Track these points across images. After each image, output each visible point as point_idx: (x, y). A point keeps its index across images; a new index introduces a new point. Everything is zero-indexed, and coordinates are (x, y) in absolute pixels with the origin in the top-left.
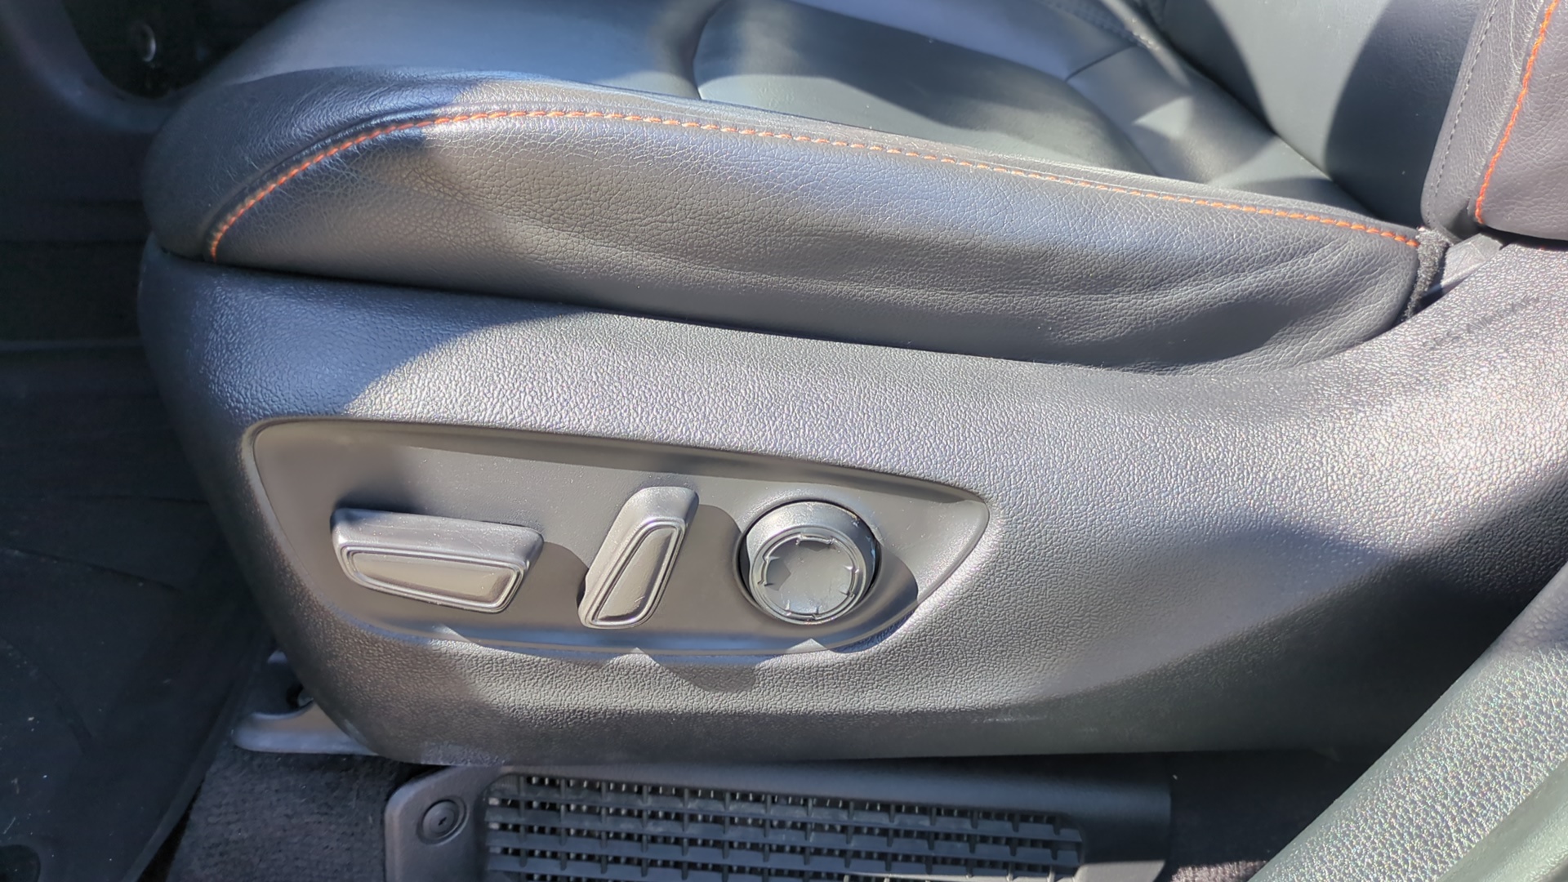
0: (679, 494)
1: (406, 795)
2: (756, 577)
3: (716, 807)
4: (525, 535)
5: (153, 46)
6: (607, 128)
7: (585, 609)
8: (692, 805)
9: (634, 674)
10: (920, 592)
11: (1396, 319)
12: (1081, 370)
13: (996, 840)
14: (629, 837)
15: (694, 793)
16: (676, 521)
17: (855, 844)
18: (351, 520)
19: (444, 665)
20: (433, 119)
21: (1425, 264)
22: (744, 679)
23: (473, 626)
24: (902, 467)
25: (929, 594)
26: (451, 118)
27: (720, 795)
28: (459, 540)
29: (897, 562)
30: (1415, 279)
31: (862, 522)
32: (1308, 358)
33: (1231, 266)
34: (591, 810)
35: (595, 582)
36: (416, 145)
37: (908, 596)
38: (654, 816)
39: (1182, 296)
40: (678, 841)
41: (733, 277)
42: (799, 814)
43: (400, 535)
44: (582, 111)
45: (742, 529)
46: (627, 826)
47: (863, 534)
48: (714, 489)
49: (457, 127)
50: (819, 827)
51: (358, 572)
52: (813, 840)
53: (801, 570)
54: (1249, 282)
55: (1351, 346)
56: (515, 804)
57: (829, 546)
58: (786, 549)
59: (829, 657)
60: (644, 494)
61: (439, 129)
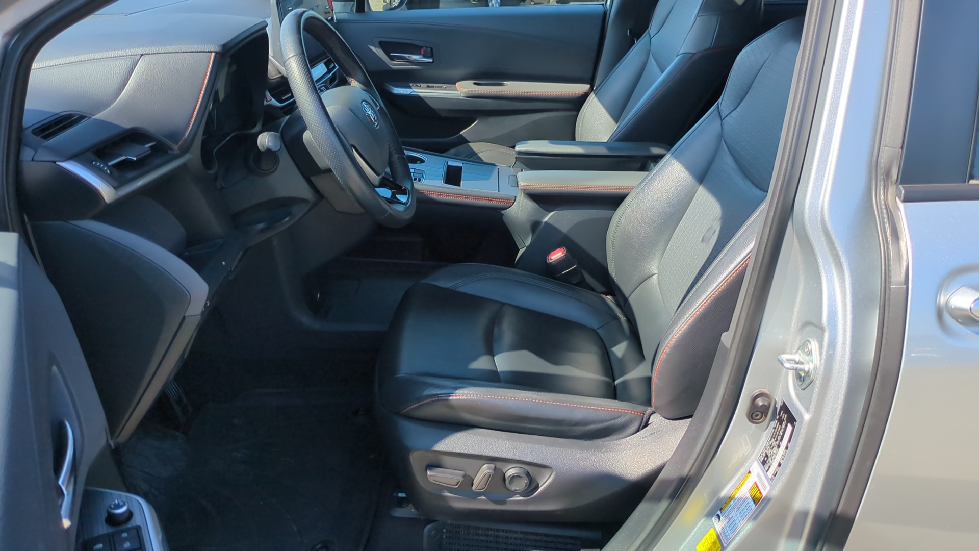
0: (492, 466)
1: (428, 527)
2: (507, 482)
3: (496, 533)
4: (462, 473)
5: (319, 296)
6: (481, 399)
7: (474, 487)
8: (491, 532)
9: (482, 500)
10: (540, 486)
11: (638, 431)
12: (573, 440)
13: (562, 543)
14: (476, 540)
15: (491, 530)
16: (492, 472)
17: (528, 543)
18: (430, 469)
19: (444, 498)
20: (450, 396)
21: (644, 419)
22: (503, 502)
23: (450, 490)
24: (535, 461)
25: (541, 486)
26: (453, 396)
27: (497, 530)
28: (451, 474)
29: (535, 480)
30: (641, 423)
31: (528, 472)
32: (620, 439)
33: (602, 421)
34: (467, 533)
35: (476, 482)
36: (447, 400)
37: (537, 487)
38: (482, 535)
39: (592, 427)
40: (487, 541)
41: (503, 423)
42: (515, 535)
43: (439, 472)
44: (477, 396)
45: (504, 472)
46: (476, 537)
47: (528, 474)
48: (499, 465)
49: (454, 398)
50: (520, 539)
51: (431, 480)
52: (518, 542)
53: (516, 481)
54: (605, 424)
55: (629, 436)
56: (450, 531)
57: (522, 477)
58: (513, 478)
59: (521, 498)
60: (486, 466)
61: (451, 398)
